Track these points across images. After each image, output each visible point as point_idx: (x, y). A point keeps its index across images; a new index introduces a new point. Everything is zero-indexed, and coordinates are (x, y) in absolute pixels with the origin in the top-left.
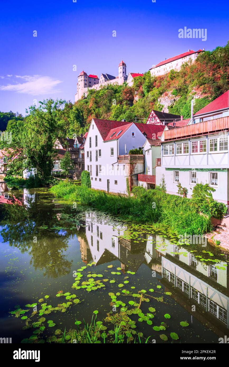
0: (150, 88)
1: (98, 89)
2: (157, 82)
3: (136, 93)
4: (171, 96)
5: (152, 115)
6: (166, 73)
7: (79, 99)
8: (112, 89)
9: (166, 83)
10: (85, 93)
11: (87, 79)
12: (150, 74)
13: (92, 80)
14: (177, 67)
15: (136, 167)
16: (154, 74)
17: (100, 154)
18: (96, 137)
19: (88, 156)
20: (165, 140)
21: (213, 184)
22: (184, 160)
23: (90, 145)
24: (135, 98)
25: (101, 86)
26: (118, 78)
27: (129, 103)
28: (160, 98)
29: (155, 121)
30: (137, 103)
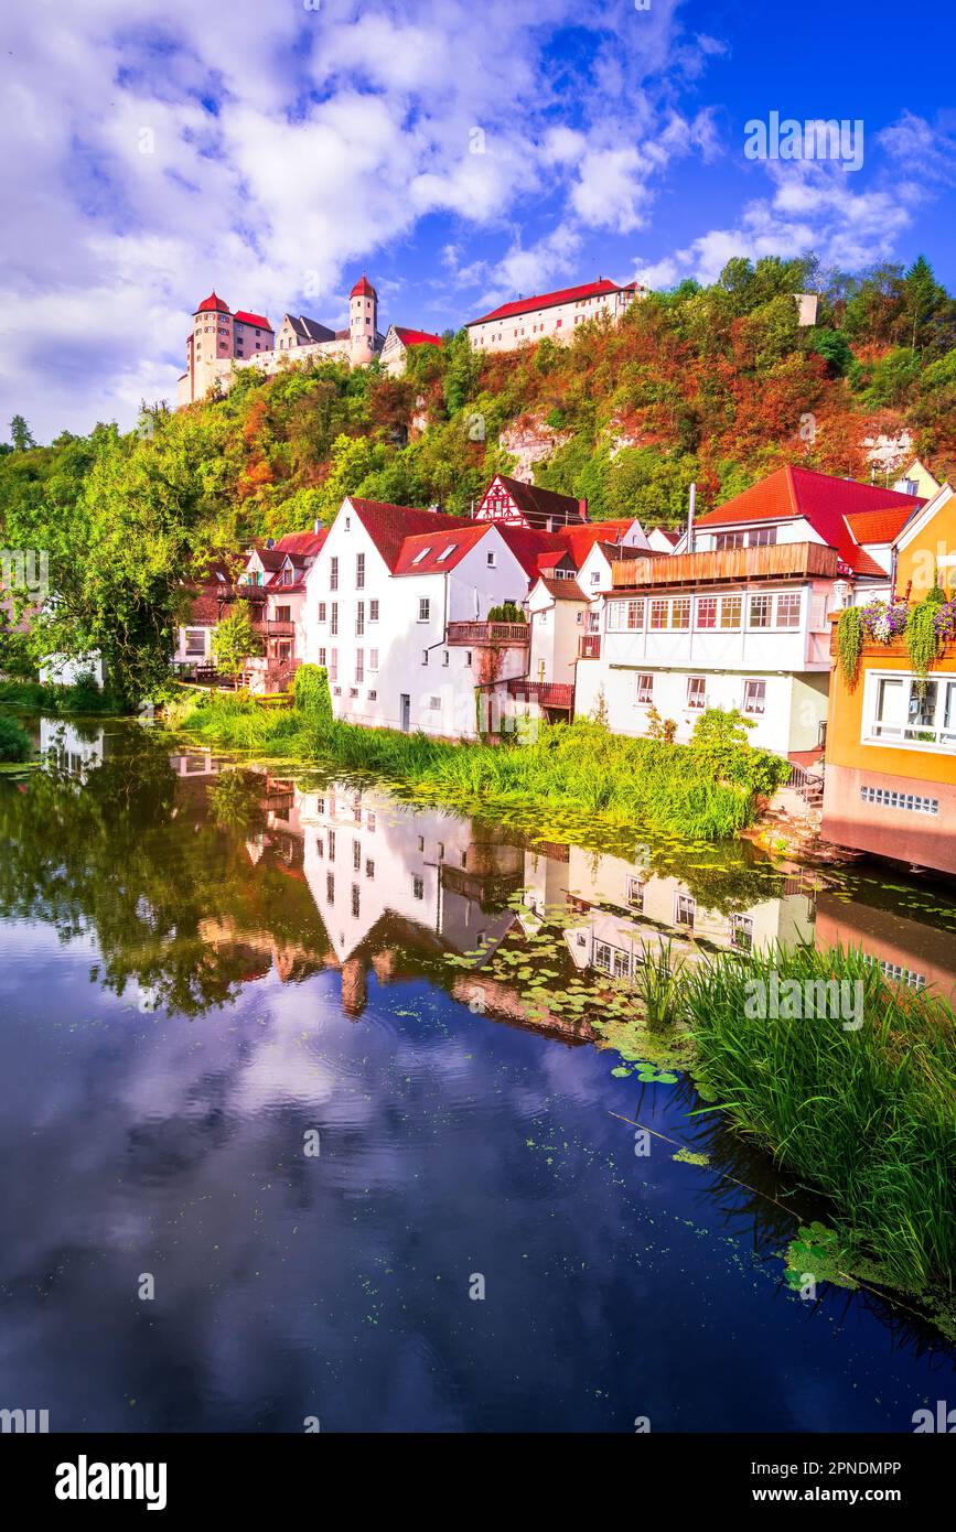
0: (468, 390)
1: (273, 368)
2: (493, 372)
3: (420, 402)
4: (542, 428)
6: (521, 346)
7: (196, 399)
8: (333, 378)
9: (522, 380)
10: (223, 380)
11: (229, 327)
12: (468, 344)
13: (248, 333)
14: (560, 330)
15: (505, 661)
16: (479, 346)
17: (375, 615)
18: (361, 558)
19: (322, 617)
20: (616, 587)
21: (750, 710)
22: (672, 646)
23: (333, 581)
24: (415, 420)
25: (285, 360)
26: (346, 335)
27: (394, 434)
28: (508, 432)
29: (505, 510)
30: (424, 439)
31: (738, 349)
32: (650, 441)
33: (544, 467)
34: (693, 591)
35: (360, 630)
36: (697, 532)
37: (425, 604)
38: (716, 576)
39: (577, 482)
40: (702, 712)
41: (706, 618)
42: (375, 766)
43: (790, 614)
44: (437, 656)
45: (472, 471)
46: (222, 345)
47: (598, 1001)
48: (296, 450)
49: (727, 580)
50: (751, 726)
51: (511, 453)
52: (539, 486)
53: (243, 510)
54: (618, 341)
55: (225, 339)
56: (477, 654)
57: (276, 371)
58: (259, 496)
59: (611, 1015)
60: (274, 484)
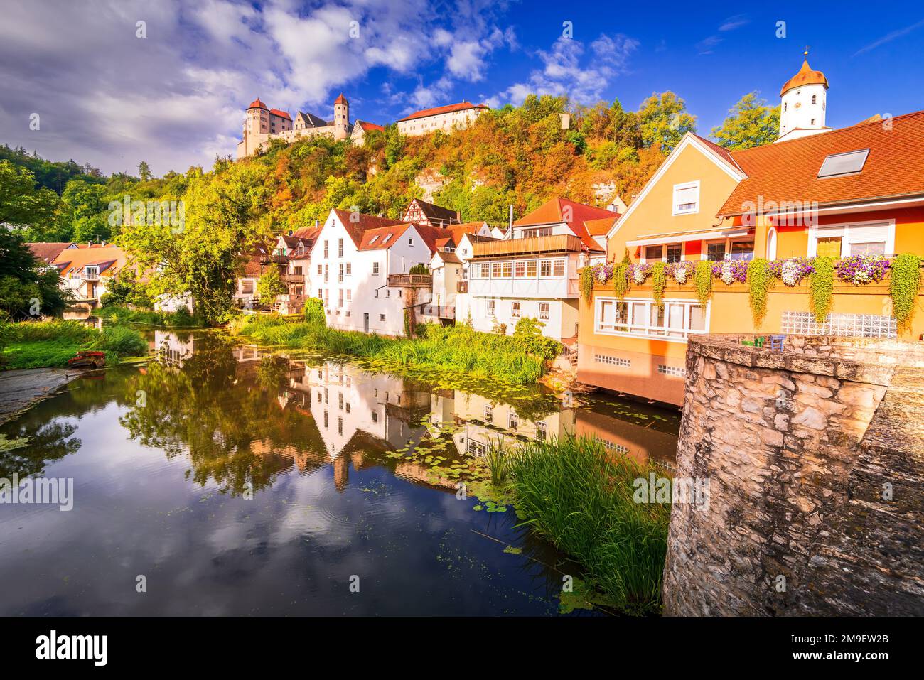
0: (398, 154)
1: (292, 140)
2: (411, 146)
3: (373, 160)
4: (437, 175)
5: (414, 207)
6: (425, 133)
7: (248, 155)
8: (325, 146)
9: (426, 151)
10: (264, 146)
11: (267, 117)
12: (398, 131)
13: (278, 122)
14: (445, 126)
15: (419, 294)
16: (403, 132)
17: (349, 271)
18: (341, 241)
19: (320, 272)
20: (475, 256)
21: (542, 318)
22: (503, 286)
23: (325, 253)
24: (370, 169)
25: (299, 135)
26: (332, 124)
27: (359, 176)
28: (419, 177)
29: (419, 216)
30: (375, 180)
31: (533, 139)
32: (492, 182)
33: (439, 195)
34: (513, 258)
35: (341, 279)
36: (514, 229)
37: (376, 265)
38: (524, 251)
39: (456, 203)
40: (517, 320)
41: (520, 271)
42: (350, 352)
43: (559, 270)
44: (383, 292)
45: (401, 196)
46: (263, 126)
47: (467, 471)
48: (306, 183)
49: (529, 253)
50: (543, 326)
51: (422, 187)
52: (436, 204)
53: (275, 215)
54: (474, 133)
55: (264, 123)
56: (404, 291)
57: (294, 141)
58: (284, 207)
59: (474, 478)
60: (293, 201)
